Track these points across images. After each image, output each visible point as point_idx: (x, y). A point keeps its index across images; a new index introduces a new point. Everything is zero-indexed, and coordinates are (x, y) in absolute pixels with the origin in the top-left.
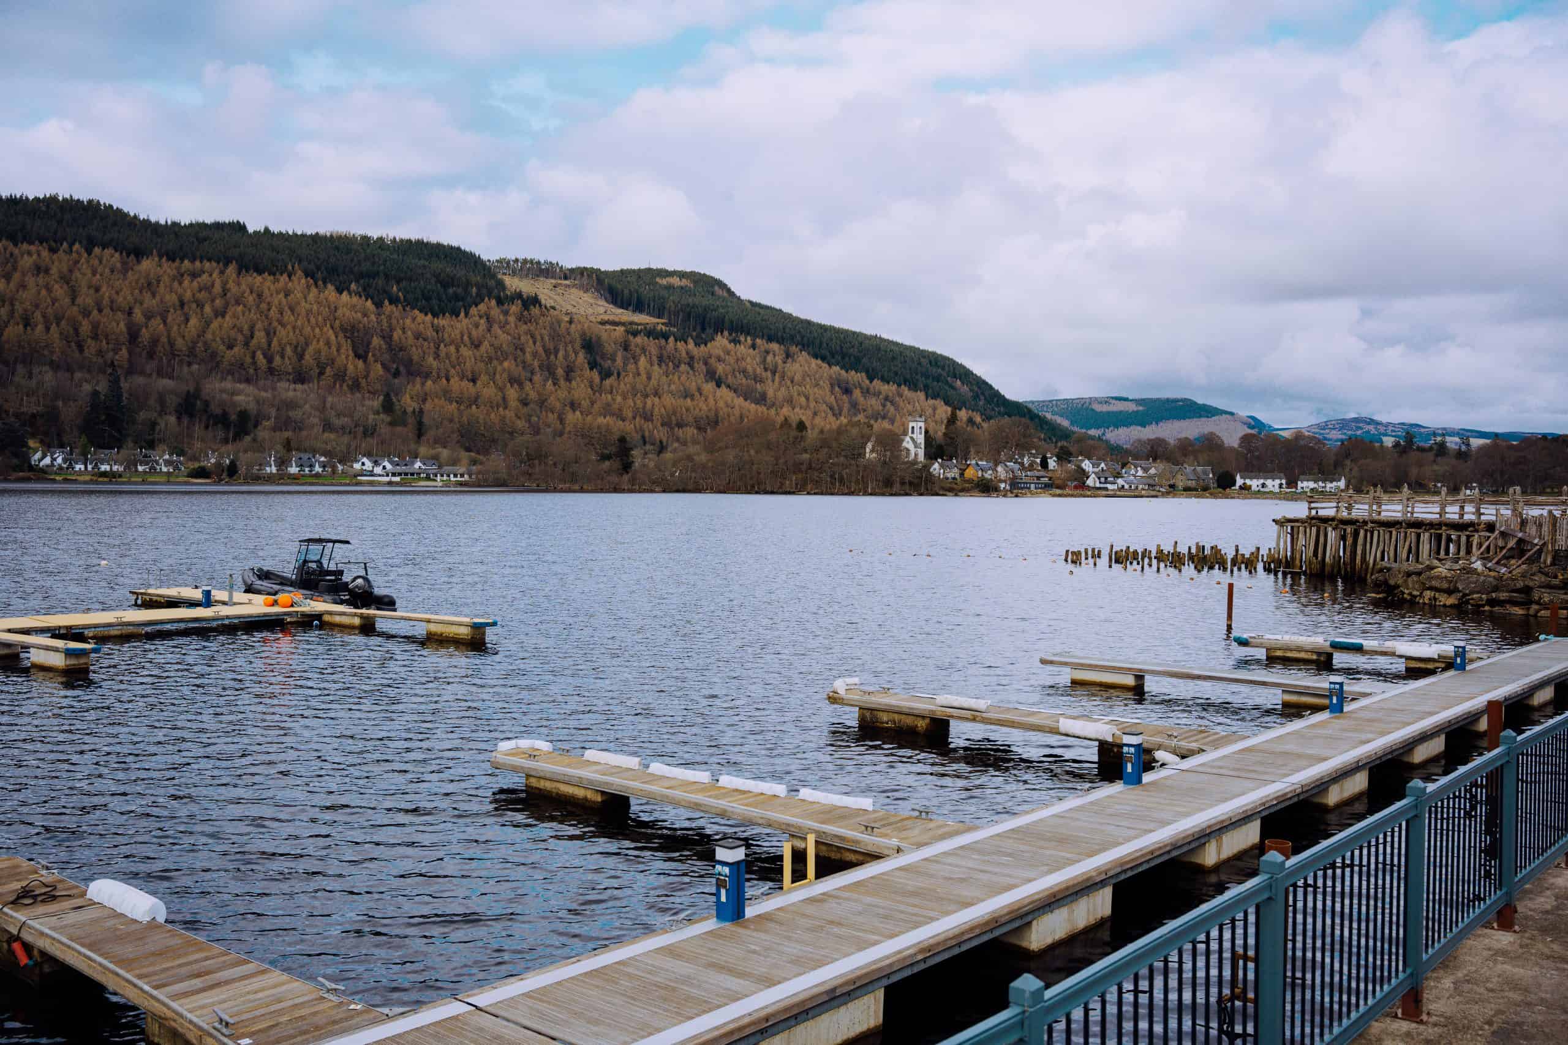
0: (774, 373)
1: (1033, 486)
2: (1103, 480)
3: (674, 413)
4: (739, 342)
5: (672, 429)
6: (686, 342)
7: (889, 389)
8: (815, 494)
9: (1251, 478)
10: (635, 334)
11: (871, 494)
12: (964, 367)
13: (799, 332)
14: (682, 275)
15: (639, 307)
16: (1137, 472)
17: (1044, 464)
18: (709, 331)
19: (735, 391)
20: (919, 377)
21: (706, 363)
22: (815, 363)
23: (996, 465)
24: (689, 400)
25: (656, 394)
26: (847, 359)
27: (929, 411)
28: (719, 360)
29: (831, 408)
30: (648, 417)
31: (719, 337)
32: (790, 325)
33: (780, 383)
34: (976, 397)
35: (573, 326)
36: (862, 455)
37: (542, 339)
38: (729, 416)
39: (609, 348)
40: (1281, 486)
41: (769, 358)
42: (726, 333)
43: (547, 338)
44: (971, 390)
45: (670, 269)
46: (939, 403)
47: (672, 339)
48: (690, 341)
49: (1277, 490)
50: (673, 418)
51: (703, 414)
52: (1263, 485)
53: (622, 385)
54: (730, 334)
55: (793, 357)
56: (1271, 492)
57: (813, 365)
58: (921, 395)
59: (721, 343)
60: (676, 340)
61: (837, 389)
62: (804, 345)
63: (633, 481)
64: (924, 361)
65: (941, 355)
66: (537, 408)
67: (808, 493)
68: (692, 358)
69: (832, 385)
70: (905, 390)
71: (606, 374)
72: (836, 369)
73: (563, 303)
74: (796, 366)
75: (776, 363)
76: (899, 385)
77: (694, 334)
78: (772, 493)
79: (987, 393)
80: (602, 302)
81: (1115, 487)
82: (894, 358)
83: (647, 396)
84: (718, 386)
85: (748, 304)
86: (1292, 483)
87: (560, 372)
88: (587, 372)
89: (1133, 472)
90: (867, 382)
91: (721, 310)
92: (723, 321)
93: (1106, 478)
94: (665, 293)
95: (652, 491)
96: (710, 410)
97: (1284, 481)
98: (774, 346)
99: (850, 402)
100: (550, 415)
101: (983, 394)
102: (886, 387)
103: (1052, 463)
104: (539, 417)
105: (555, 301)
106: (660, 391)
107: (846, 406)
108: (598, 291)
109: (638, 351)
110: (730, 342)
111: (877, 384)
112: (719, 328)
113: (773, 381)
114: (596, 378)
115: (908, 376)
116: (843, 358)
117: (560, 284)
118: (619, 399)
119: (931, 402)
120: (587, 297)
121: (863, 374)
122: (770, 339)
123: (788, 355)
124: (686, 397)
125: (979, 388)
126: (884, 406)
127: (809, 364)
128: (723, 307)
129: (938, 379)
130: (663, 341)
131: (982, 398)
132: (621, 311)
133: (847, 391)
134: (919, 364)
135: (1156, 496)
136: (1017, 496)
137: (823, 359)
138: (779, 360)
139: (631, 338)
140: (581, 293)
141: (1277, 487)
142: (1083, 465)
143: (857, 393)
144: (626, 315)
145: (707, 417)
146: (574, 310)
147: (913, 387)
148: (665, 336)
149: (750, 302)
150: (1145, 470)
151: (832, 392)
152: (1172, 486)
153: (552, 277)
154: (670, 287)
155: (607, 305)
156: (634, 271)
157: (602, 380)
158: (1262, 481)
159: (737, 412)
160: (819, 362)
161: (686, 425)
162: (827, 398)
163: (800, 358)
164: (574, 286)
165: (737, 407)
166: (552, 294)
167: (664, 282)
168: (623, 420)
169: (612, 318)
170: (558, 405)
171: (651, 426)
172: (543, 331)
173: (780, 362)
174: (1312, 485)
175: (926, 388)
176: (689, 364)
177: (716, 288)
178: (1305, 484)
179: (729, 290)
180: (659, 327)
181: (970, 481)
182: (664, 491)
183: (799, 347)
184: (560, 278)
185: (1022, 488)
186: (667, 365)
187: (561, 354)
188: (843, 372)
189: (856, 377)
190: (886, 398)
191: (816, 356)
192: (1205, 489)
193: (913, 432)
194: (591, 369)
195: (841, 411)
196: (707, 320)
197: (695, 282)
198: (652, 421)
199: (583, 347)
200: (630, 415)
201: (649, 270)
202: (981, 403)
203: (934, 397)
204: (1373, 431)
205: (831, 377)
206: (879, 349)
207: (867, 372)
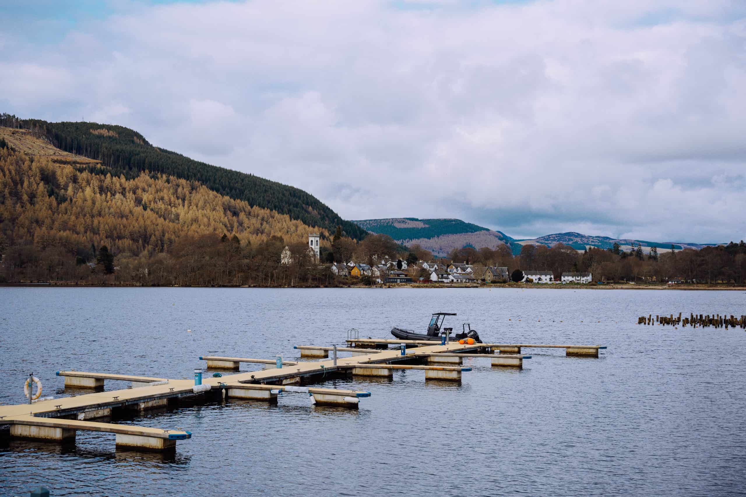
0: (184, 200)
1: (399, 280)
2: (440, 276)
3: (115, 229)
4: (158, 178)
5: (114, 240)
6: (119, 178)
7: (264, 212)
8: (254, 287)
9: (532, 275)
10: (81, 170)
11: (294, 287)
12: (313, 197)
13: (199, 171)
14: (109, 128)
15: (79, 151)
16: (457, 271)
17: (400, 265)
18: (135, 169)
19: (157, 213)
20: (284, 204)
21: (134, 193)
22: (212, 194)
23: (372, 267)
24: (125, 219)
25: (100, 214)
26: (233, 191)
27: (293, 229)
28: (144, 190)
29: (226, 226)
30: (95, 232)
31: (142, 174)
32: (192, 166)
33: (189, 207)
34: (323, 219)
35: (34, 164)
36: (279, 260)
37: (10, 172)
38: (154, 231)
39: (62, 181)
40: (551, 279)
41: (180, 190)
42: (147, 171)
43: (13, 172)
44: (319, 214)
45: (100, 123)
46: (299, 222)
47: (109, 175)
48: (122, 176)
49: (548, 281)
50: (114, 232)
51: (137, 229)
52: (540, 279)
53: (74, 208)
54: (150, 172)
55: (196, 189)
56: (546, 284)
57: (211, 196)
58: (287, 217)
59: (144, 178)
60: (112, 176)
61: (228, 212)
62: (204, 181)
63: (118, 278)
64: (287, 194)
65: (297, 189)
66: (10, 224)
67: (250, 287)
68: (124, 189)
69: (225, 209)
70: (275, 213)
71: (62, 200)
72: (227, 198)
73: (21, 147)
74: (199, 196)
75: (185, 194)
76: (271, 210)
77: (125, 171)
78: (224, 286)
79: (330, 216)
80: (51, 146)
81: (448, 281)
82: (266, 191)
83: (93, 216)
84: (145, 209)
85: (158, 150)
86: (558, 277)
87: (25, 197)
88: (47, 199)
89: (455, 270)
90: (249, 207)
91: (142, 155)
92: (144, 163)
93: (442, 275)
94: (97, 141)
95: (133, 286)
96: (140, 227)
97: (552, 277)
98: (183, 181)
99: (238, 221)
100: (21, 229)
101: (327, 216)
102: (262, 211)
103: (404, 266)
104: (12, 231)
105: (15, 144)
106: (103, 213)
107: (236, 224)
108: (47, 137)
109: (84, 184)
110: (151, 178)
111: (256, 208)
112: (141, 167)
113: (184, 206)
114: (55, 203)
115: (277, 204)
116: (231, 190)
117: (17, 132)
118: (73, 218)
119: (294, 222)
120: (40, 142)
121: (246, 202)
122: (179, 176)
123: (193, 188)
124: (122, 217)
125: (325, 212)
126: (262, 224)
127: (208, 195)
128: (143, 153)
129: (296, 205)
130: (103, 177)
131: (327, 219)
132: (66, 153)
133: (235, 214)
134: (284, 195)
135: (477, 287)
136: (389, 287)
137: (218, 191)
138: (186, 191)
139: (78, 174)
140: (35, 139)
141: (548, 280)
142: (423, 266)
143: (242, 216)
144: (71, 157)
145: (139, 232)
146: (30, 151)
147: (281, 211)
148: (103, 172)
149: (160, 149)
150: (464, 269)
151: (225, 213)
152: (484, 280)
153: (10, 126)
154: (100, 137)
155: (55, 149)
156: (72, 124)
157: (58, 204)
158: (539, 276)
159: (160, 228)
160: (215, 193)
161: (124, 238)
162: (222, 219)
163: (202, 190)
164: (29, 133)
165: (160, 225)
166: (11, 139)
167: (96, 132)
168: (78, 233)
169: (59, 158)
170: (27, 223)
171: (98, 238)
172: (11, 167)
173: (187, 193)
174: (570, 279)
175: (289, 212)
176: (122, 193)
177: (135, 138)
178: (566, 278)
179: (144, 140)
180: (99, 166)
181: (356, 277)
182: (143, 286)
183: (200, 182)
184: (17, 127)
185: (392, 282)
186: (106, 194)
187: (26, 184)
188: (232, 200)
189: (240, 204)
190: (263, 219)
191: (212, 189)
192: (505, 282)
193: (312, 244)
194: (50, 196)
195: (232, 227)
196: (132, 162)
197: (119, 134)
198: (99, 234)
199: (42, 179)
200: (82, 230)
201: (84, 124)
202: (327, 222)
203: (296, 218)
204: (580, 242)
205: (224, 204)
206: (255, 185)
207: (248, 200)
